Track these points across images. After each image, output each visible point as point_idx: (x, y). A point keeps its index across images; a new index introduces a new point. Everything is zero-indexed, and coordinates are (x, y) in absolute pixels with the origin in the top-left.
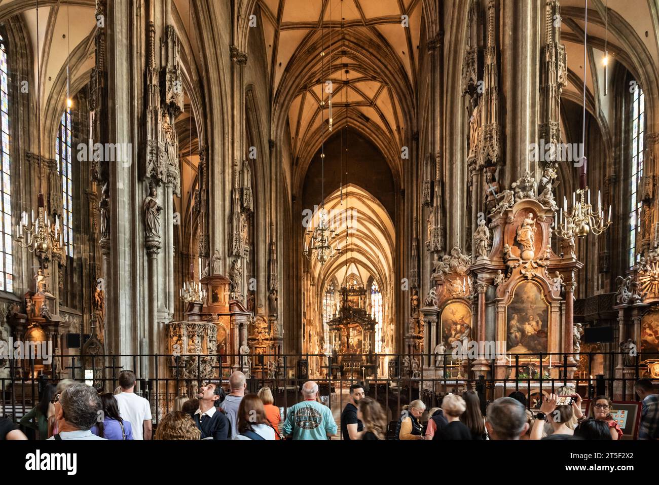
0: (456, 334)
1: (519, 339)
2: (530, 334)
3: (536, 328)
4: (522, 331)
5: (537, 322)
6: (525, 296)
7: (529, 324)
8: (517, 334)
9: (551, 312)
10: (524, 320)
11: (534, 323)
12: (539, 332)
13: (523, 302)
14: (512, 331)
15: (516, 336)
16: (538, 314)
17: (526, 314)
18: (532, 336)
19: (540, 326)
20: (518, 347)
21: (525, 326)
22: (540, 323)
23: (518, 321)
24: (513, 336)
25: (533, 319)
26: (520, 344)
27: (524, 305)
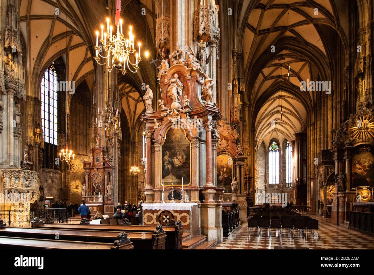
0: (223, 174)
1: (170, 170)
2: (177, 166)
3: (181, 161)
4: (172, 163)
5: (182, 157)
6: (173, 137)
7: (177, 158)
8: (169, 166)
9: (191, 147)
10: (173, 155)
11: (180, 157)
12: (183, 163)
13: (172, 142)
14: (165, 164)
15: (168, 168)
16: (183, 150)
17: (175, 151)
18: (179, 167)
19: (184, 159)
20: (169, 176)
21: (174, 160)
22: (185, 157)
23: (170, 156)
24: (166, 167)
25: (180, 154)
26: (171, 174)
27: (173, 144)
